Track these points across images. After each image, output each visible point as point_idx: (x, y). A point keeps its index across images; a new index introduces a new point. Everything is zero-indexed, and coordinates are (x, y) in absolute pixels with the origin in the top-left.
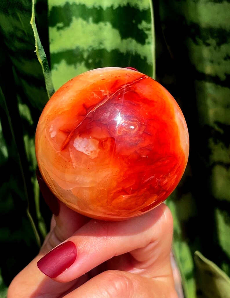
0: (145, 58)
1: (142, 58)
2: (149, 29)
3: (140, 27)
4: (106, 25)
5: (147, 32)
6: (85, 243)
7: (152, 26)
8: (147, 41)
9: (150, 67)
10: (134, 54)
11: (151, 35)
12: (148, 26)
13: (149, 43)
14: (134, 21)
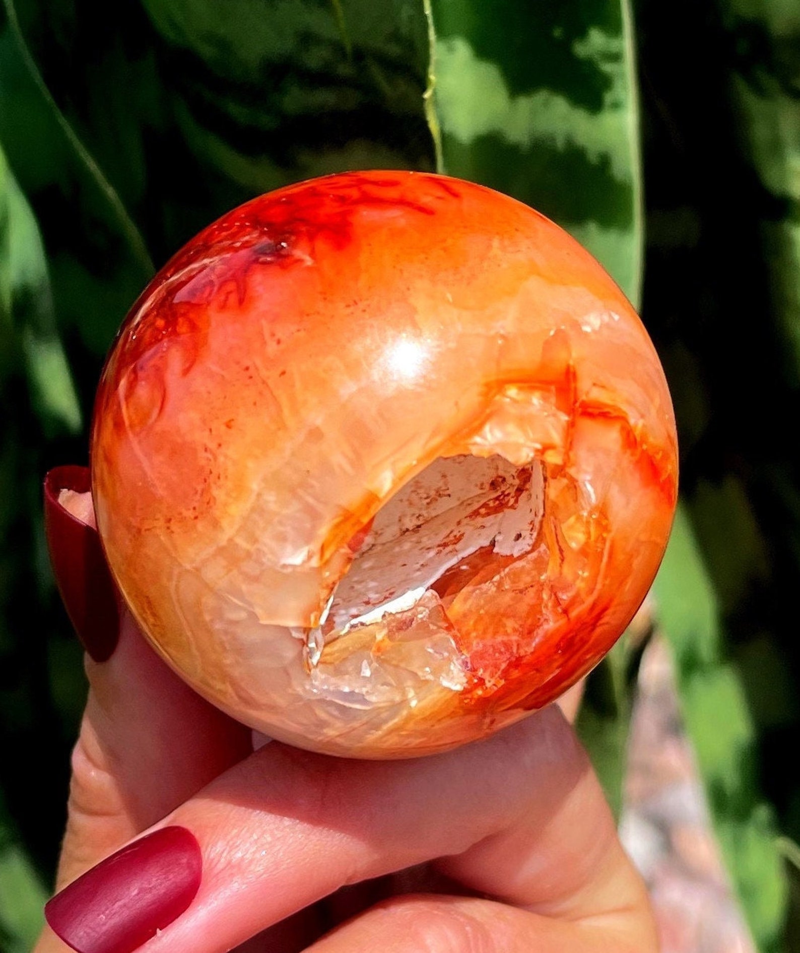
0: (605, 161)
1: (593, 158)
2: (616, 57)
3: (581, 50)
4: (451, 50)
5: (607, 68)
6: (235, 831)
7: (627, 44)
8: (608, 98)
9: (624, 190)
10: (560, 144)
11: (622, 75)
12: (613, 45)
13: (617, 106)
14: (557, 33)
